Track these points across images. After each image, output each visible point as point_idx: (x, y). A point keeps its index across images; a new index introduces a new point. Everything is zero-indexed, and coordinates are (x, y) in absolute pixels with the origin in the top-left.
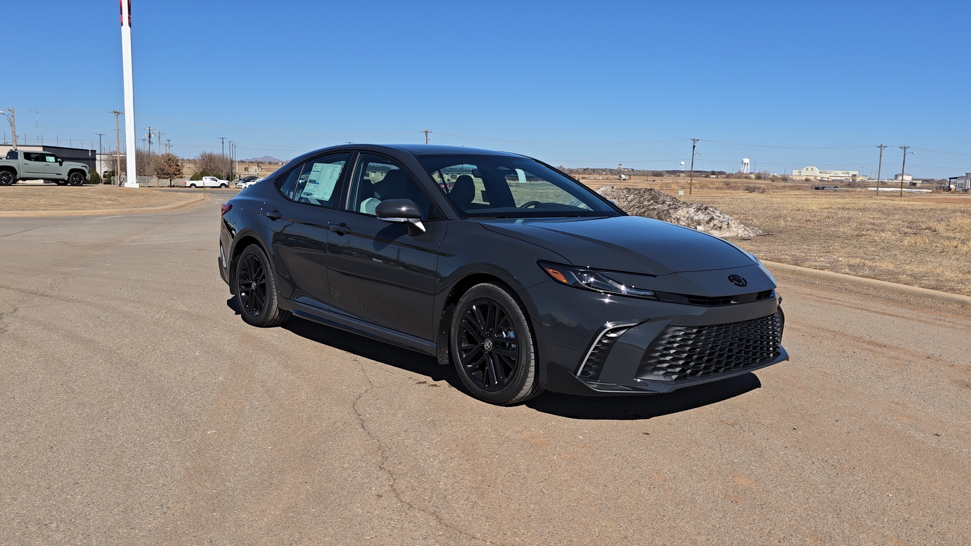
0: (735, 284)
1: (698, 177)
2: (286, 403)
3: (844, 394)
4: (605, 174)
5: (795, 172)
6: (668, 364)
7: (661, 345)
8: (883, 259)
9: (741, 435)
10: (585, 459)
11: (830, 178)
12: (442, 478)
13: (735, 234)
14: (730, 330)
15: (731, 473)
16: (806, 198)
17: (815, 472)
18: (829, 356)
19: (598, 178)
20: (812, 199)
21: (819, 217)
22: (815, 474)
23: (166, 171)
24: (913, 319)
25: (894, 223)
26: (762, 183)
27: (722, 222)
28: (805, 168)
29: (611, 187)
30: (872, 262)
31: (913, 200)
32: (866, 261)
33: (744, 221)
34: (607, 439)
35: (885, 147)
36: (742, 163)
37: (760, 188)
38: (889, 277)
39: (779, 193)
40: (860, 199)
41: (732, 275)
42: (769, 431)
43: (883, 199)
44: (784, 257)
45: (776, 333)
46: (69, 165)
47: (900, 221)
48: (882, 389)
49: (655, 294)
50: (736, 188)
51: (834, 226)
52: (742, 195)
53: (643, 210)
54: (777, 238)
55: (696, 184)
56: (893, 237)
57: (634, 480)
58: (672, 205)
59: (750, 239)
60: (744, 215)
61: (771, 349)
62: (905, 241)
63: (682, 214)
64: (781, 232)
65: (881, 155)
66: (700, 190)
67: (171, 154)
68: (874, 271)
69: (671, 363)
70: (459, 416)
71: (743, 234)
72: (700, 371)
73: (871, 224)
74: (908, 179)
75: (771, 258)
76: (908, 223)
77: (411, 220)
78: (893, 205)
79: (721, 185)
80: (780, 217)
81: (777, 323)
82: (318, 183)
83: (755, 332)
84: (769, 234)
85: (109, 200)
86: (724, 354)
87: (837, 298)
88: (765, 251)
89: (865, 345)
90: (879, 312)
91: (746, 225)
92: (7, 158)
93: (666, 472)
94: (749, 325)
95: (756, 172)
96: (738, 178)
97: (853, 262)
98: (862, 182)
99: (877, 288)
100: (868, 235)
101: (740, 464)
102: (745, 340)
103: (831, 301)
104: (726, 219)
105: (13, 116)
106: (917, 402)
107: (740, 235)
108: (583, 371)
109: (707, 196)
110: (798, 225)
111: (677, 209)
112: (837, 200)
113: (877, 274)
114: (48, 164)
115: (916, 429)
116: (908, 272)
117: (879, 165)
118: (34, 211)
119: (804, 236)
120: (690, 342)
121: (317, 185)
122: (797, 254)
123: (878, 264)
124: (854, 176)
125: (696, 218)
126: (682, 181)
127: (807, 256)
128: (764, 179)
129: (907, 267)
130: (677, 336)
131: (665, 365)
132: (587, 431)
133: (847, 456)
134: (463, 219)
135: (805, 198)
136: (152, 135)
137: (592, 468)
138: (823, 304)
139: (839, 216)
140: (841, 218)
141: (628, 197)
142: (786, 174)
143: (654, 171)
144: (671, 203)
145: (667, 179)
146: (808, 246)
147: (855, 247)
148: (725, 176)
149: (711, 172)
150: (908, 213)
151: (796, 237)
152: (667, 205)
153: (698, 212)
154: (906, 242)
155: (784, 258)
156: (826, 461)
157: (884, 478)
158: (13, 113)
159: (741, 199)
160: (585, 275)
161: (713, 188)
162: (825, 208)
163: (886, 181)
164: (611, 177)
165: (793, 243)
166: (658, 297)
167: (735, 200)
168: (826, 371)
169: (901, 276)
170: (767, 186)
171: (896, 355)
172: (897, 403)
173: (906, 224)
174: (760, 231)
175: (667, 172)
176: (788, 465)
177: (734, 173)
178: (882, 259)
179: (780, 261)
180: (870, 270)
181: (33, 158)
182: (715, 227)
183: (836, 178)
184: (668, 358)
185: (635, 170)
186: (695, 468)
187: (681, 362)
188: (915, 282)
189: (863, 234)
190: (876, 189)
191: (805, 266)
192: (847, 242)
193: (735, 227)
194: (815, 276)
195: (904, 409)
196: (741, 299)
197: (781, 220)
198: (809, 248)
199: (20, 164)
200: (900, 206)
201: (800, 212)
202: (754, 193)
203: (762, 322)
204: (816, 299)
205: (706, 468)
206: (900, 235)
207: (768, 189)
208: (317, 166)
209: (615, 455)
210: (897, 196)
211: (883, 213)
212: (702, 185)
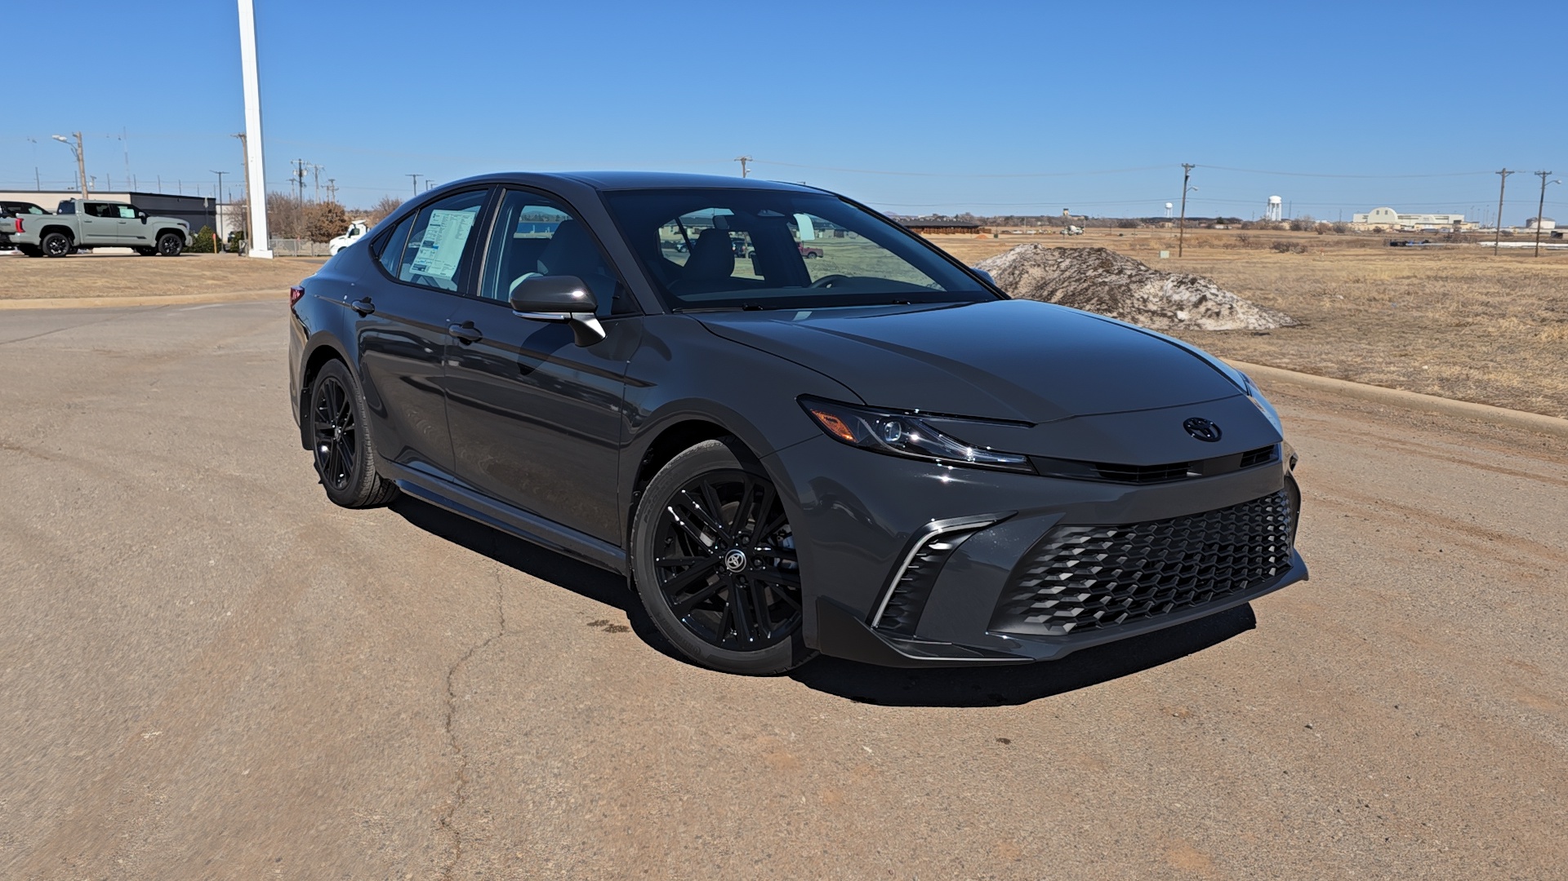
0: (1197, 436)
1: (1196, 227)
2: (325, 668)
3: (1414, 644)
4: (1041, 225)
5: (1358, 218)
6: (1054, 602)
7: (1041, 564)
8: (1502, 368)
9: (1197, 743)
10: (864, 803)
11: (1416, 226)
12: (557, 850)
13: (1243, 325)
14: (1184, 529)
15: (1161, 838)
16: (1374, 260)
17: (1341, 835)
18: (1393, 559)
19: (1029, 232)
20: (1383, 263)
21: (1393, 293)
22: (1339, 840)
23: (324, 229)
24: (1554, 481)
25: (1524, 302)
26: (1300, 237)
27: (1220, 305)
28: (1375, 211)
29: (1033, 247)
30: (1482, 372)
31: (1556, 263)
32: (1472, 371)
33: (1260, 303)
34: (921, 752)
35: (1510, 173)
36: (1269, 204)
37: (1297, 245)
38: (1511, 401)
39: (1329, 253)
40: (1465, 262)
41: (1190, 420)
42: (1256, 733)
43: (1506, 261)
44: (1324, 364)
45: (1281, 528)
46: (157, 223)
47: (1534, 298)
48: (1490, 632)
49: (1029, 460)
50: (1258, 245)
51: (1418, 308)
52: (1266, 258)
53: (1085, 285)
54: (1315, 331)
55: (1190, 239)
56: (1521, 326)
57: (953, 857)
58: (1136, 275)
59: (1268, 334)
60: (1262, 292)
61: (1272, 559)
62: (1542, 333)
63: (1152, 291)
64: (1323, 320)
65: (1503, 187)
66: (1197, 249)
67: (332, 203)
68: (1485, 389)
69: (1063, 600)
70: (644, 698)
71: (1256, 325)
72: (1122, 612)
73: (1482, 304)
74: (1548, 226)
75: (1302, 367)
76: (1548, 301)
77: (576, 316)
78: (1522, 270)
79: (1232, 241)
80: (1325, 294)
81: (1284, 508)
82: (437, 248)
83: (1239, 529)
84: (1302, 325)
85: (213, 279)
86: (1173, 576)
87: (1415, 441)
88: (1293, 355)
89: (1463, 536)
90: (1492, 467)
91: (1262, 308)
92: (58, 213)
93: (1024, 838)
94: (1225, 518)
95: (1293, 218)
96: (1262, 229)
97: (1448, 373)
98: (1470, 232)
99: (1490, 421)
100: (1476, 324)
101: (1184, 815)
102: (1216, 547)
103: (1403, 447)
104: (1227, 299)
105: (80, 146)
106: (1559, 660)
107: (1251, 327)
108: (883, 617)
109: (1207, 260)
110: (1355, 307)
111: (1143, 282)
112: (1427, 263)
113: (1491, 395)
114: (124, 220)
115: (1557, 725)
116: (1546, 390)
117: (1499, 203)
118: (81, 299)
119: (1364, 327)
120: (1101, 557)
121: (436, 250)
122: (1350, 359)
123: (1492, 376)
124: (1457, 222)
125: (1176, 297)
126: (1168, 235)
127: (1367, 363)
128: (1306, 230)
129: (1546, 382)
130: (1074, 546)
131: (1050, 604)
132: (885, 735)
133: (1412, 793)
134: (673, 312)
135: (1371, 260)
136: (305, 173)
137: (872, 827)
138: (1388, 452)
139: (1427, 291)
140: (1431, 294)
141: (1061, 262)
142: (1343, 220)
143: (1121, 220)
144: (1134, 273)
145: (1142, 233)
146: (1369, 344)
147: (1453, 346)
148: (1240, 226)
149: (1216, 219)
150: (1547, 284)
151: (1350, 329)
152: (1126, 276)
153: (1179, 287)
154: (1543, 336)
155: (1325, 367)
156: (1367, 806)
157: (1487, 848)
158: (81, 139)
159: (1262, 263)
160: (889, 425)
161: (1218, 246)
162: (1403, 278)
163: (1512, 231)
164: (1050, 229)
165: (1343, 339)
166: (1035, 466)
167: (1252, 265)
168: (1383, 593)
169: (1534, 399)
170: (1310, 241)
171: (1520, 556)
172: (1521, 665)
173: (1545, 304)
174: (1287, 318)
175: (1144, 221)
176: (1285, 817)
177: (1255, 220)
178: (1500, 367)
179: (1317, 372)
180: (1477, 387)
181: (100, 213)
182: (1209, 314)
183: (1427, 227)
184: (1056, 590)
185: (1090, 217)
186: (1087, 827)
187: (1082, 597)
188: (1559, 410)
189: (1468, 323)
190: (1493, 244)
191: (1362, 380)
192: (1439, 336)
193: (1243, 313)
194: (1379, 400)
195: (1534, 676)
196: (1207, 468)
197: (1325, 299)
198: (1371, 348)
199: (78, 221)
200: (1534, 272)
201: (1360, 285)
202: (1288, 253)
203: (1252, 510)
204: (1377, 442)
205: (1111, 826)
206: (1533, 323)
207: (1312, 246)
208: (438, 216)
209: (928, 794)
210: (1530, 256)
211: (1505, 285)
212: (1200, 240)
